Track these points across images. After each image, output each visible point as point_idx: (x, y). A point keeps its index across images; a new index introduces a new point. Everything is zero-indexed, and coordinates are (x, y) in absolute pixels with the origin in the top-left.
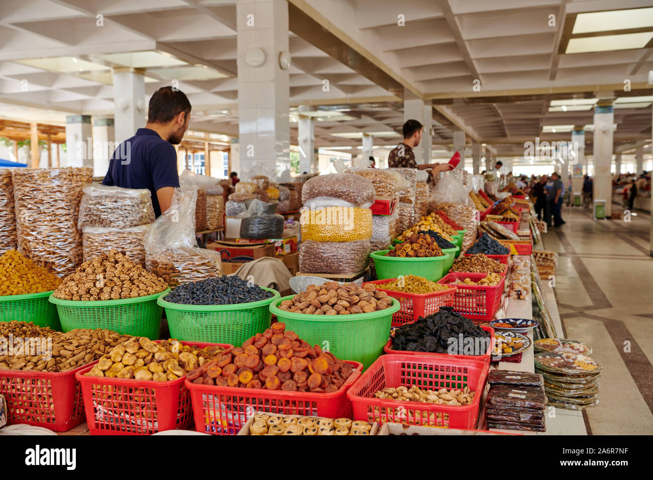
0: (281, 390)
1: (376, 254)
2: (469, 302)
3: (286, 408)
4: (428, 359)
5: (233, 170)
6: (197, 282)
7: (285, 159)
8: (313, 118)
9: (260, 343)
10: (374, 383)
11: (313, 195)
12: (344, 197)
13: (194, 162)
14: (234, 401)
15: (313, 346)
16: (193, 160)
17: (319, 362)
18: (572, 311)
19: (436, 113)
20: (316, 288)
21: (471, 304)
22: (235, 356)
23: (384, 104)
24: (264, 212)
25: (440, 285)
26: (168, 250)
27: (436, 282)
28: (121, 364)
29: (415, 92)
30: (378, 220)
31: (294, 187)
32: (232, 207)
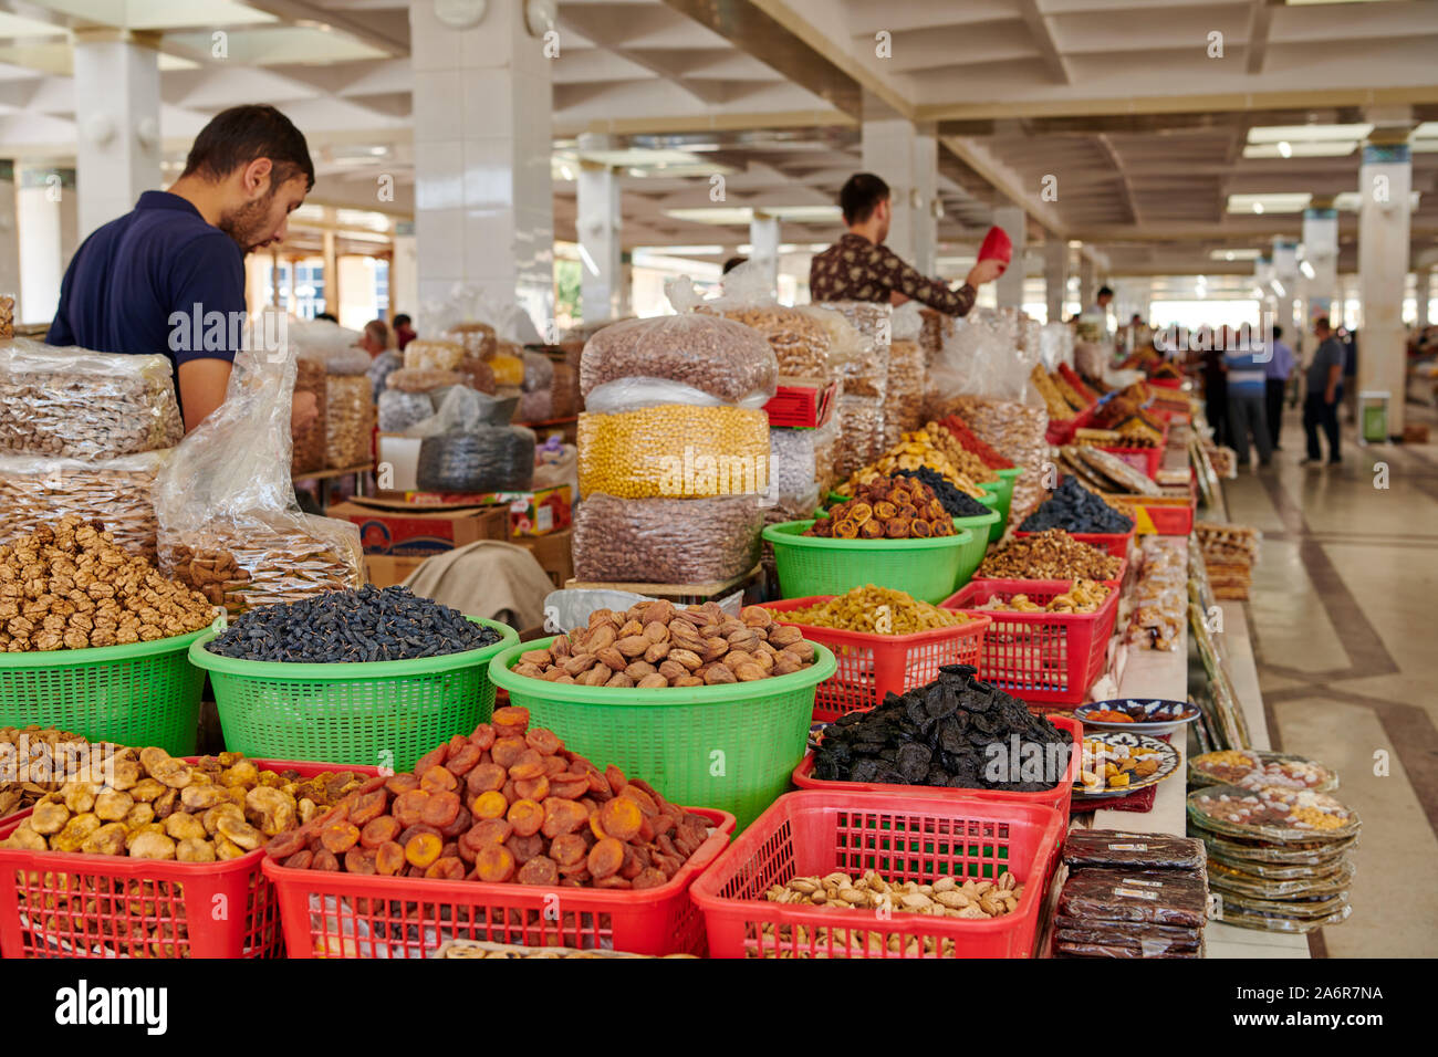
0: (518, 882)
1: (779, 530)
2: (1023, 658)
3: (529, 929)
4: (908, 802)
5: (401, 309)
6: (295, 603)
7: (545, 278)
8: (617, 170)
9: (461, 762)
10: (766, 864)
11: (611, 373)
12: (691, 377)
13: (294, 287)
14: (392, 913)
15: (603, 769)
16: (294, 279)
17: (616, 809)
18: (1296, 684)
19: (946, 158)
20: (615, 618)
21: (1028, 662)
22: (397, 796)
23: (809, 133)
24: (481, 420)
25: (947, 611)
26: (218, 517)
27: (936, 604)
28: (91, 816)
29: (891, 101)
30: (785, 441)
31: (562, 353)
32: (396, 407)
